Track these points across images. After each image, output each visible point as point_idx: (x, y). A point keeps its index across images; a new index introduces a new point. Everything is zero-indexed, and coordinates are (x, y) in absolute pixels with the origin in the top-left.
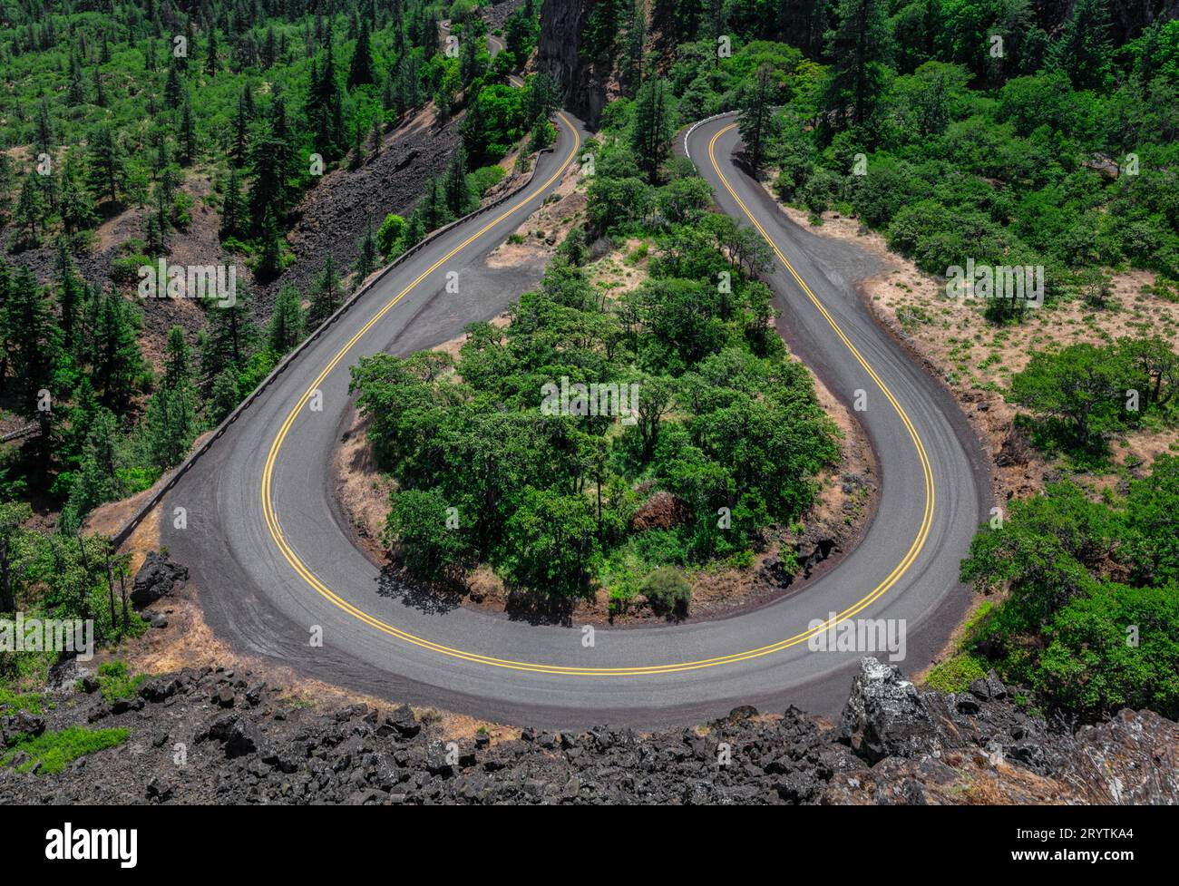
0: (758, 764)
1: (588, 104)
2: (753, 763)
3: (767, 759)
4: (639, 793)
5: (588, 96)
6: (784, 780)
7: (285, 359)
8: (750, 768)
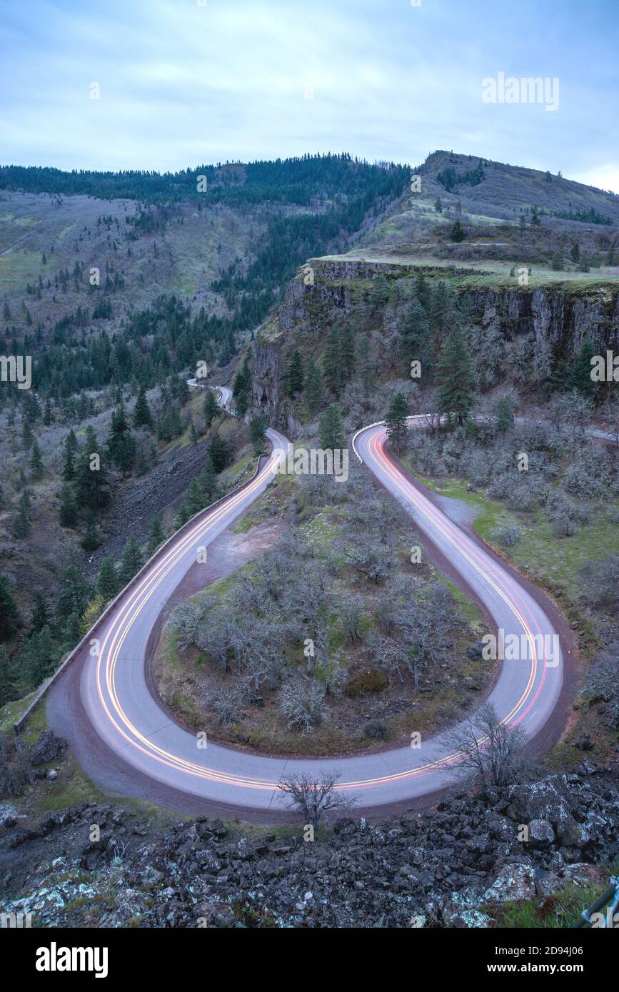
0: (451, 834)
1: (287, 424)
2: (447, 834)
3: (456, 831)
4: (378, 860)
5: (287, 419)
6: (470, 843)
7: (111, 603)
8: (446, 837)
